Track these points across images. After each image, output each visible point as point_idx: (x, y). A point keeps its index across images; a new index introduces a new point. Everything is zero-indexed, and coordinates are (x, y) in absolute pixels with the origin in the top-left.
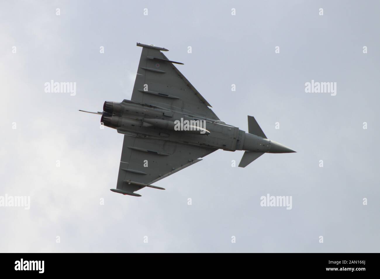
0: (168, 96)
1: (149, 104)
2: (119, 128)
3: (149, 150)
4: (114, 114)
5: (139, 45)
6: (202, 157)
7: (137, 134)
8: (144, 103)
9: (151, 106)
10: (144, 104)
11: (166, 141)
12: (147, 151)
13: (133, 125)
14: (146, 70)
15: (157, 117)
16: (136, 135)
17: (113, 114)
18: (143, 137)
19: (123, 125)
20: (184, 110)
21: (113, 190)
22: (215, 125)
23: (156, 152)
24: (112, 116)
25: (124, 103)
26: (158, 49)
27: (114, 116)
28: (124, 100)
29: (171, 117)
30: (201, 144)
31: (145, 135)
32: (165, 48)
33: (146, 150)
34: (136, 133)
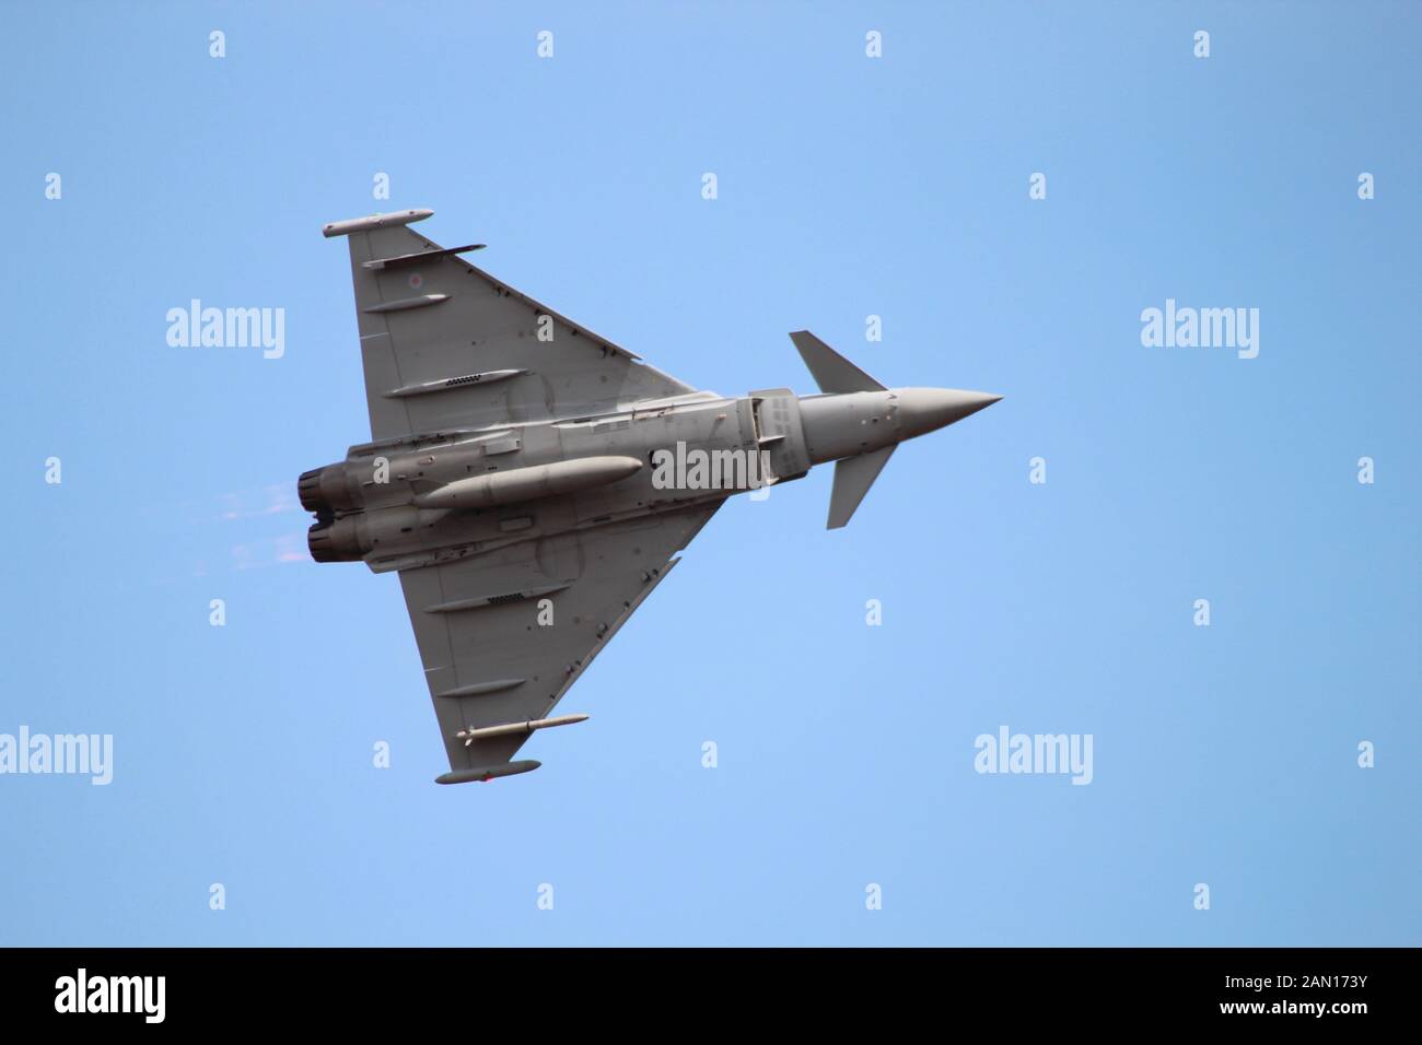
0: (481, 380)
1: (434, 433)
2: (371, 555)
3: (491, 597)
4: (338, 510)
5: (330, 233)
6: (682, 546)
7: (436, 551)
8: (415, 435)
9: (441, 439)
10: (416, 439)
11: (539, 540)
12: (487, 602)
13: (406, 530)
14: (386, 312)
15: (469, 470)
16: (433, 558)
17: (338, 514)
18: (456, 555)
19: (376, 541)
20: (557, 404)
21: (443, 781)
22: (669, 419)
23: (517, 592)
24: (336, 521)
25: (355, 460)
26: (398, 224)
27: (339, 519)
28: (350, 449)
29: (515, 452)
30: (651, 507)
31: (462, 548)
32: (418, 211)
33: (481, 600)
34: (429, 551)
